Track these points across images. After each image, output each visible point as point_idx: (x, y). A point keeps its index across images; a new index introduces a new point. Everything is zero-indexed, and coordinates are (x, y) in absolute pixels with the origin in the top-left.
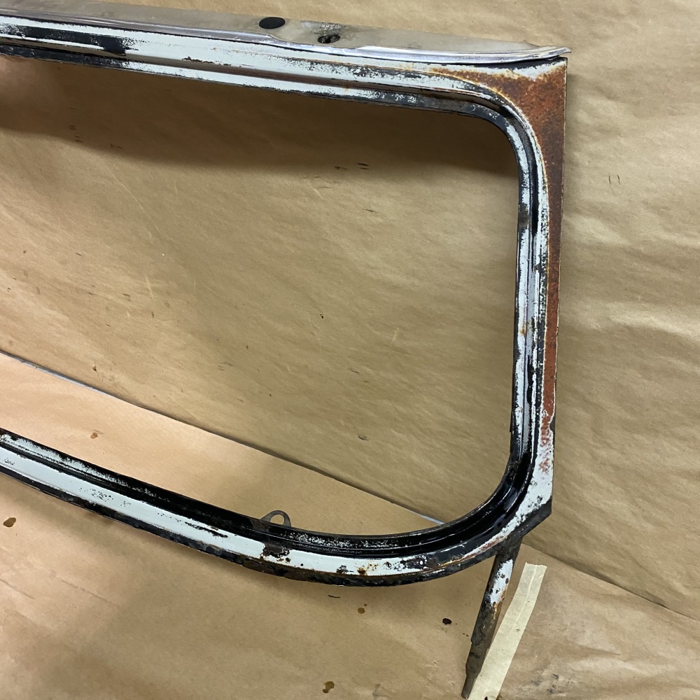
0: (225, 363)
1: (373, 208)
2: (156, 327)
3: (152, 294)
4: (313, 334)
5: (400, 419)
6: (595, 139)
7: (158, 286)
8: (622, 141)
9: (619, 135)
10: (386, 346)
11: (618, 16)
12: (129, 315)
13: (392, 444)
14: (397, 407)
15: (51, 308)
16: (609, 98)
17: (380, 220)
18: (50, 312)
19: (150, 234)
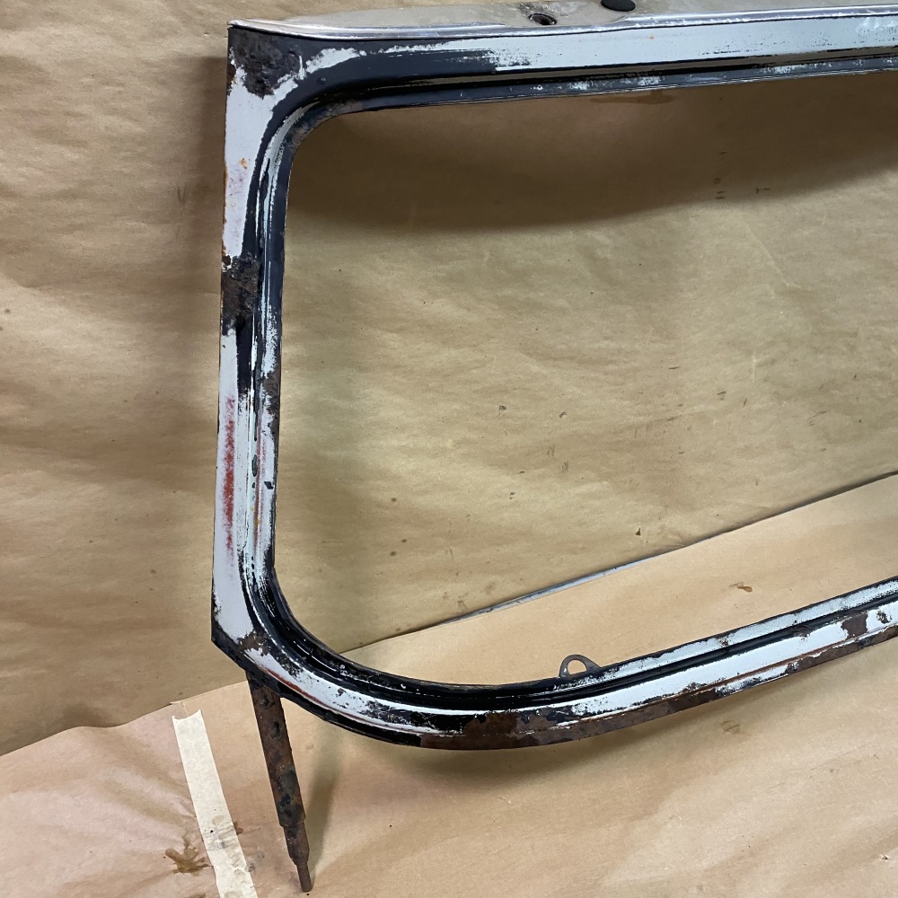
0: (819, 413)
2: (744, 417)
3: (753, 375)
7: (764, 358)
12: (715, 421)
19: (773, 293)
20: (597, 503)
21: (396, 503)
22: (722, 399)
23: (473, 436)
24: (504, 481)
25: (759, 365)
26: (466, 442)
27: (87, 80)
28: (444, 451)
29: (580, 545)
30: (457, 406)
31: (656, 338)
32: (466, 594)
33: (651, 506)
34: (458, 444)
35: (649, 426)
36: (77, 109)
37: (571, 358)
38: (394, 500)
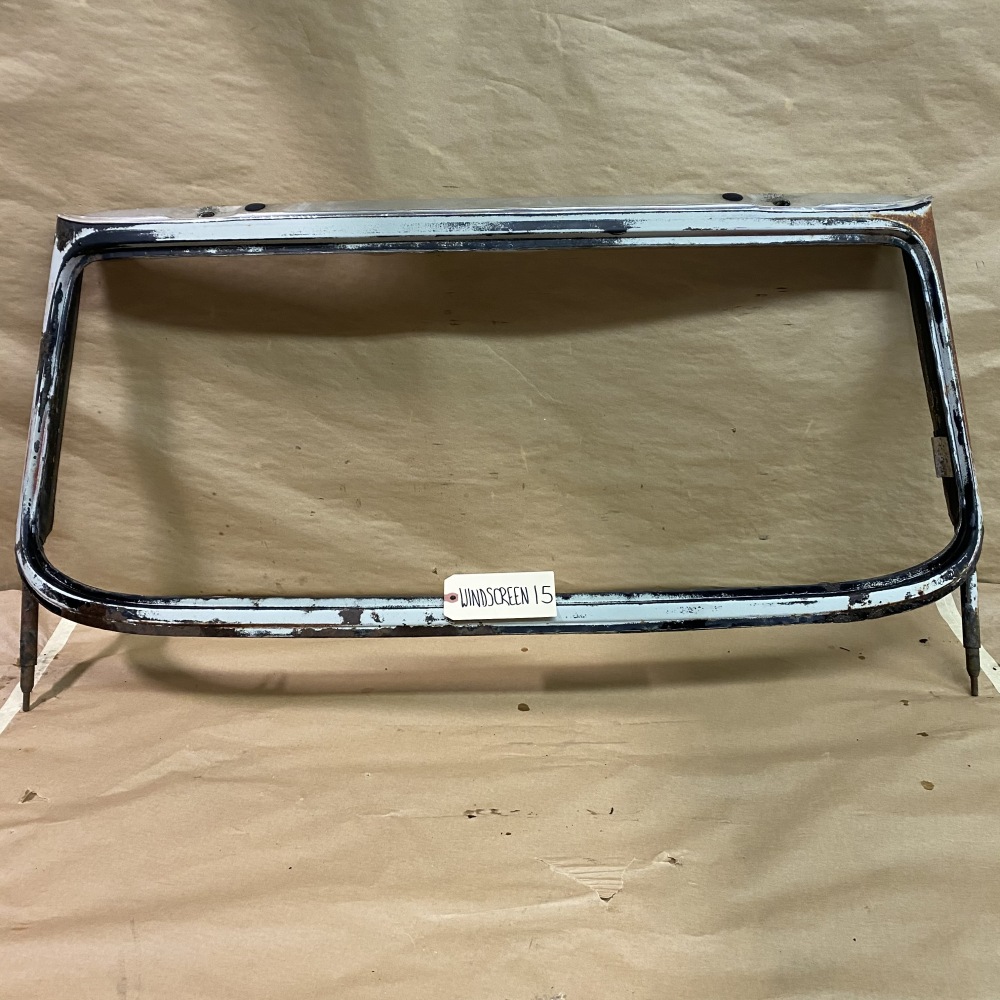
0: (610, 512)
1: (791, 322)
2: (526, 498)
3: (526, 465)
4: (722, 450)
5: (805, 507)
6: (963, 240)
7: (534, 453)
8: (982, 237)
9: (979, 233)
10: (799, 440)
11: (974, 155)
12: (493, 496)
13: (795, 533)
14: (803, 496)
15: (376, 518)
16: (971, 210)
17: (797, 330)
18: (375, 523)
19: (531, 402)
20: (391, 538)
21: (215, 497)
22: (497, 478)
23: (277, 463)
24: (307, 502)
25: (530, 459)
26: (270, 466)
27: (19, 226)
28: (256, 469)
29: (379, 567)
30: (262, 440)
31: (417, 419)
32: (283, 580)
33: (446, 553)
34: (264, 467)
35: (425, 485)
36: (13, 240)
37: (349, 422)
38: (214, 494)
